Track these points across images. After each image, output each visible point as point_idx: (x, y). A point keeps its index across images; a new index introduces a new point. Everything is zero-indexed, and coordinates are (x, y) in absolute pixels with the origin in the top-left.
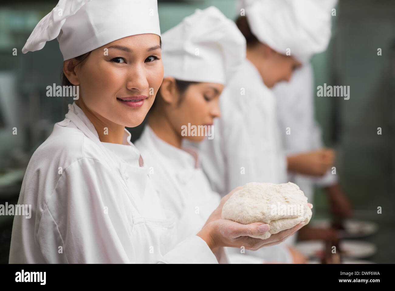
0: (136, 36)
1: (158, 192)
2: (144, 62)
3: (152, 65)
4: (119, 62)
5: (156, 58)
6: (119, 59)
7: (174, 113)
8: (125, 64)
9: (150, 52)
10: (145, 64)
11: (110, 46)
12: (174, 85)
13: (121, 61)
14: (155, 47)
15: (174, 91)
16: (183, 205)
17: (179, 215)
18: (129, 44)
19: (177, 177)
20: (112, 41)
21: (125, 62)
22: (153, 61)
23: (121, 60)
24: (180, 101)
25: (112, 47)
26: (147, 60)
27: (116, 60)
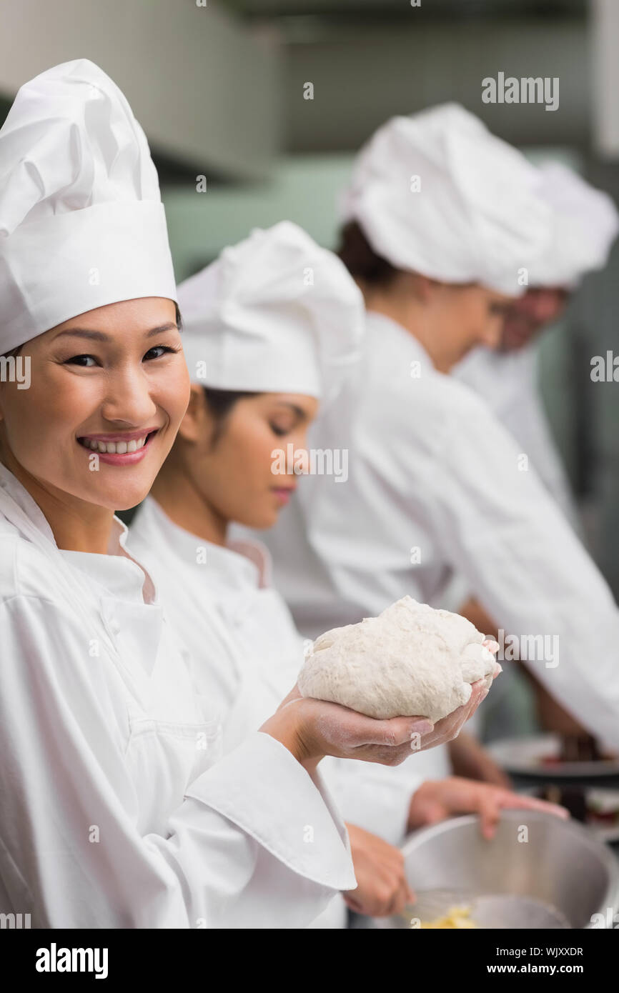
0: (117, 306)
1: (185, 655)
2: (143, 361)
3: (161, 365)
4: (84, 364)
5: (168, 350)
6: (85, 359)
7: (203, 464)
8: (98, 369)
9: (152, 338)
10: (144, 364)
11: (62, 330)
12: (201, 400)
13: (90, 362)
14: (162, 327)
15: (201, 414)
16: (237, 676)
17: (231, 700)
18: (105, 324)
19: (220, 611)
20: (65, 320)
21: (98, 363)
22: (162, 354)
23: (88, 359)
24: (217, 436)
25: (66, 333)
26: (150, 356)
27: (79, 360)
